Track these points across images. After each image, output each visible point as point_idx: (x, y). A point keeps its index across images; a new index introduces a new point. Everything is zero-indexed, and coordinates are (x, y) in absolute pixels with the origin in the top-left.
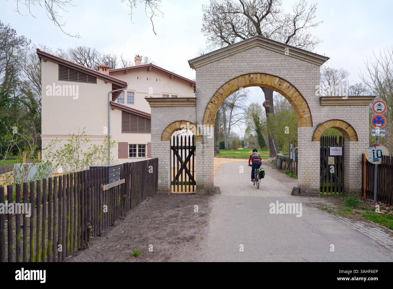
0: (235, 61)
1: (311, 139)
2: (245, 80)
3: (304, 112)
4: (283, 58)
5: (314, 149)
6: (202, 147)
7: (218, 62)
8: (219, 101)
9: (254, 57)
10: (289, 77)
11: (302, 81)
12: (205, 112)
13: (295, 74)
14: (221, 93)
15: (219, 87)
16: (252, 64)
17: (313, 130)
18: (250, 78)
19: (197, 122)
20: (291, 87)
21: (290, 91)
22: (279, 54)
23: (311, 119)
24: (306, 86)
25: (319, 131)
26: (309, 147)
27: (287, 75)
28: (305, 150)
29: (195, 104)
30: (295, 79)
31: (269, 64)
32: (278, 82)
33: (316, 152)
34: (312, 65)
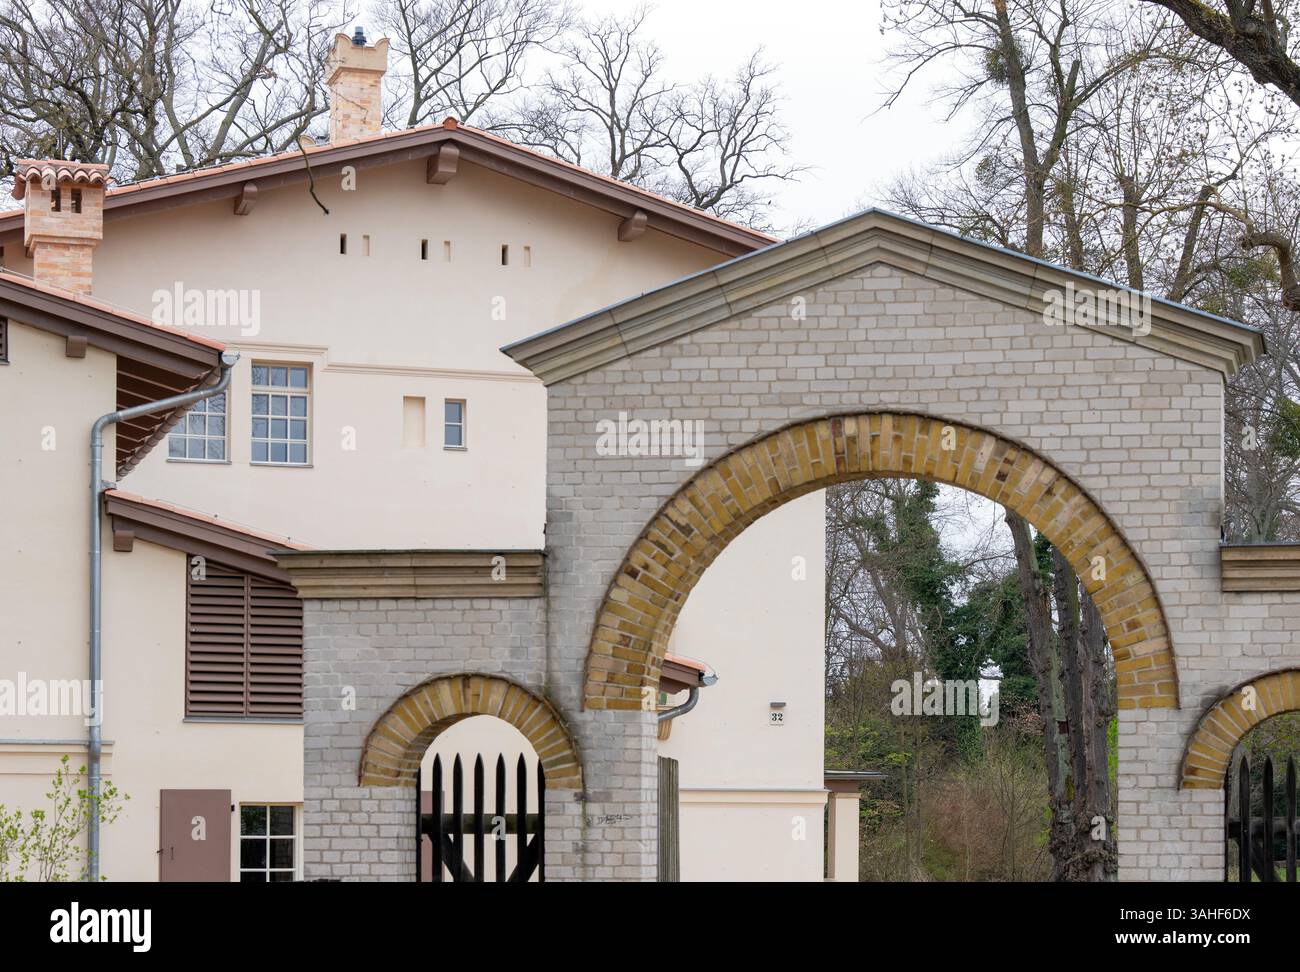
0: (759, 344)
1: (1171, 780)
2: (815, 453)
3: (1133, 625)
4: (1019, 330)
5: (1188, 834)
6: (579, 822)
7: (667, 349)
8: (672, 567)
9: (865, 323)
10: (1052, 436)
11: (1123, 455)
12: (597, 626)
13: (1088, 416)
14: (683, 521)
15: (670, 490)
16: (852, 360)
17: (1184, 728)
18: (842, 442)
19: (550, 680)
20: (1061, 489)
21: (1058, 508)
22: (998, 307)
23: (1173, 665)
24: (1144, 481)
25: (1215, 731)
26: (1159, 821)
27: (1041, 423)
28: (1139, 840)
29: (544, 586)
30: (1087, 444)
31: (943, 362)
32: (992, 462)
33: (1199, 848)
34: (1181, 365)
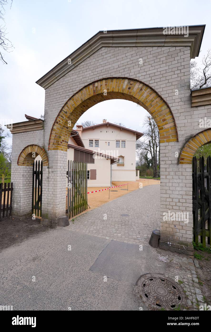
0: (79, 72)
1: (176, 162)
2: (89, 92)
3: (164, 120)
4: (134, 52)
5: (181, 177)
6: (48, 173)
7: (64, 77)
8: (64, 120)
9: (99, 61)
10: (142, 76)
11: (161, 76)
12: (51, 134)
13: (151, 68)
14: (65, 111)
15: (63, 105)
16: (97, 70)
17: (180, 147)
18: (95, 88)
19: (44, 145)
20: (144, 88)
21: (144, 93)
22: (129, 48)
23: (176, 129)
24: (167, 81)
25: (190, 147)
26: (172, 173)
27: (139, 73)
28: (166, 178)
29: (43, 127)
30: (151, 76)
31: (116, 65)
32: (127, 85)
33: (185, 181)
34: (177, 48)
